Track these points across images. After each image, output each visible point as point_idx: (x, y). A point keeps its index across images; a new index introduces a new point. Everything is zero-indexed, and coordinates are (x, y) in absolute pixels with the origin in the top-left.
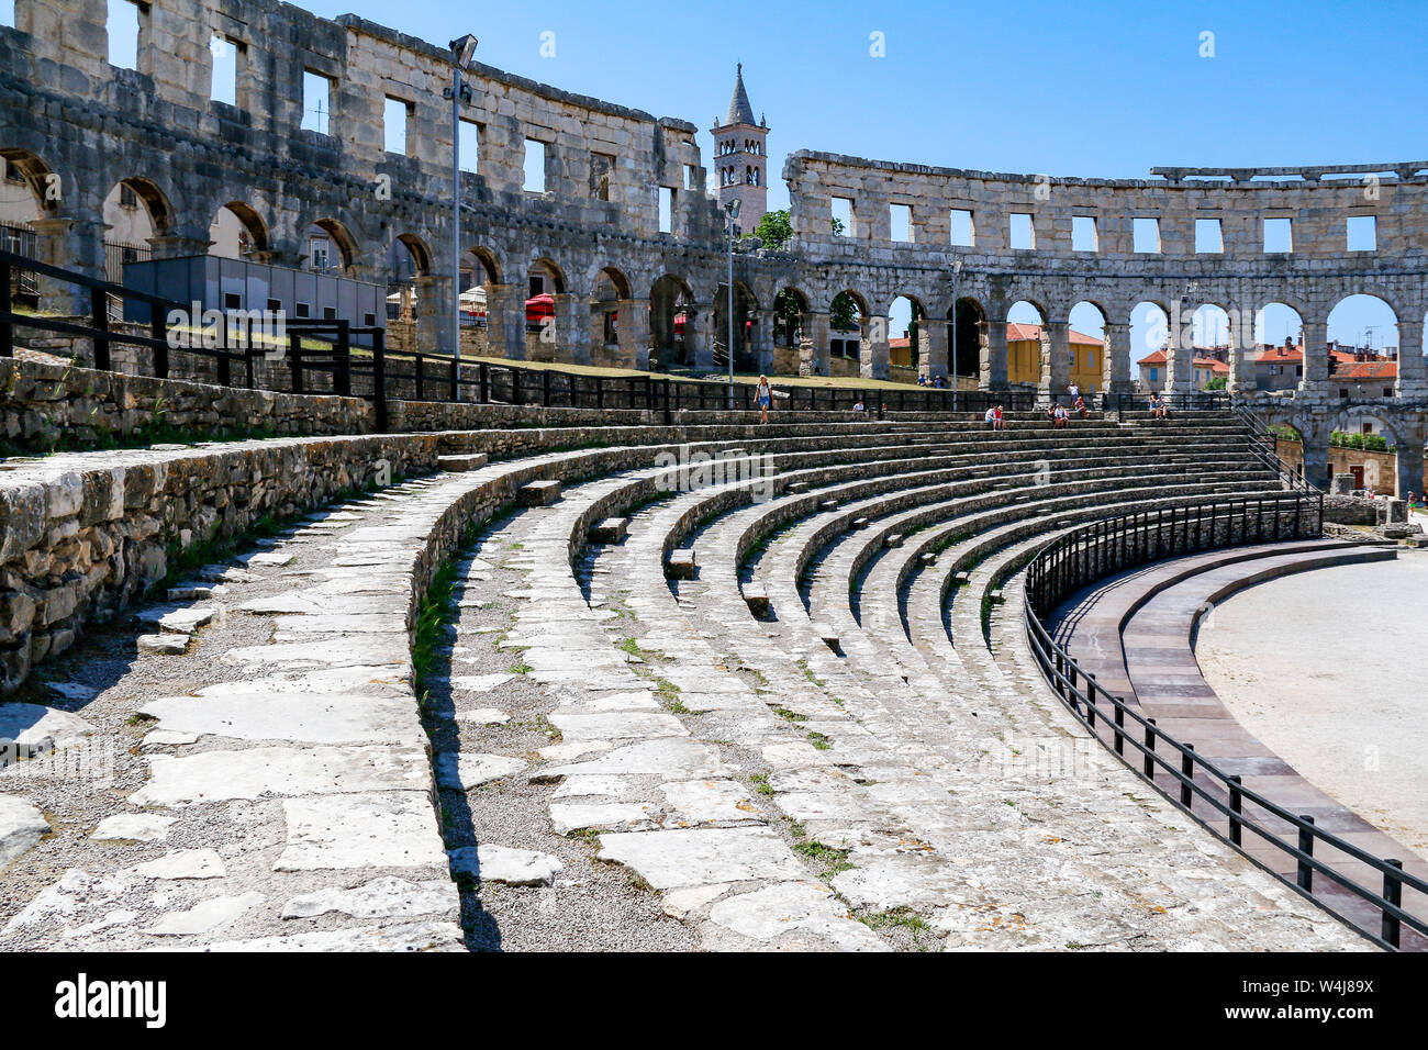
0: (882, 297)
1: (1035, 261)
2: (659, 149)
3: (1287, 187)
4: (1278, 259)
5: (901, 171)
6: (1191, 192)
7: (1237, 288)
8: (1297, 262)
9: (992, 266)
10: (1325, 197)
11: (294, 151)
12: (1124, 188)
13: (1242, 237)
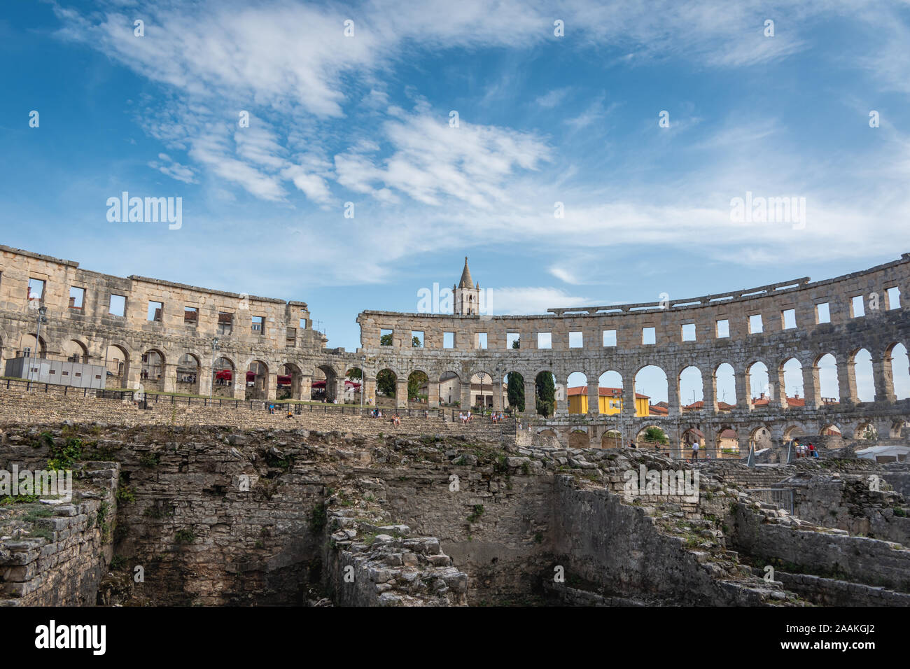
0: (404, 371)
1: (486, 354)
2: (287, 313)
3: (612, 315)
4: (610, 349)
5: (417, 317)
6: (566, 320)
7: (588, 364)
8: (619, 351)
9: (464, 357)
10: (631, 320)
11: (103, 322)
12: (533, 319)
13: (593, 339)
